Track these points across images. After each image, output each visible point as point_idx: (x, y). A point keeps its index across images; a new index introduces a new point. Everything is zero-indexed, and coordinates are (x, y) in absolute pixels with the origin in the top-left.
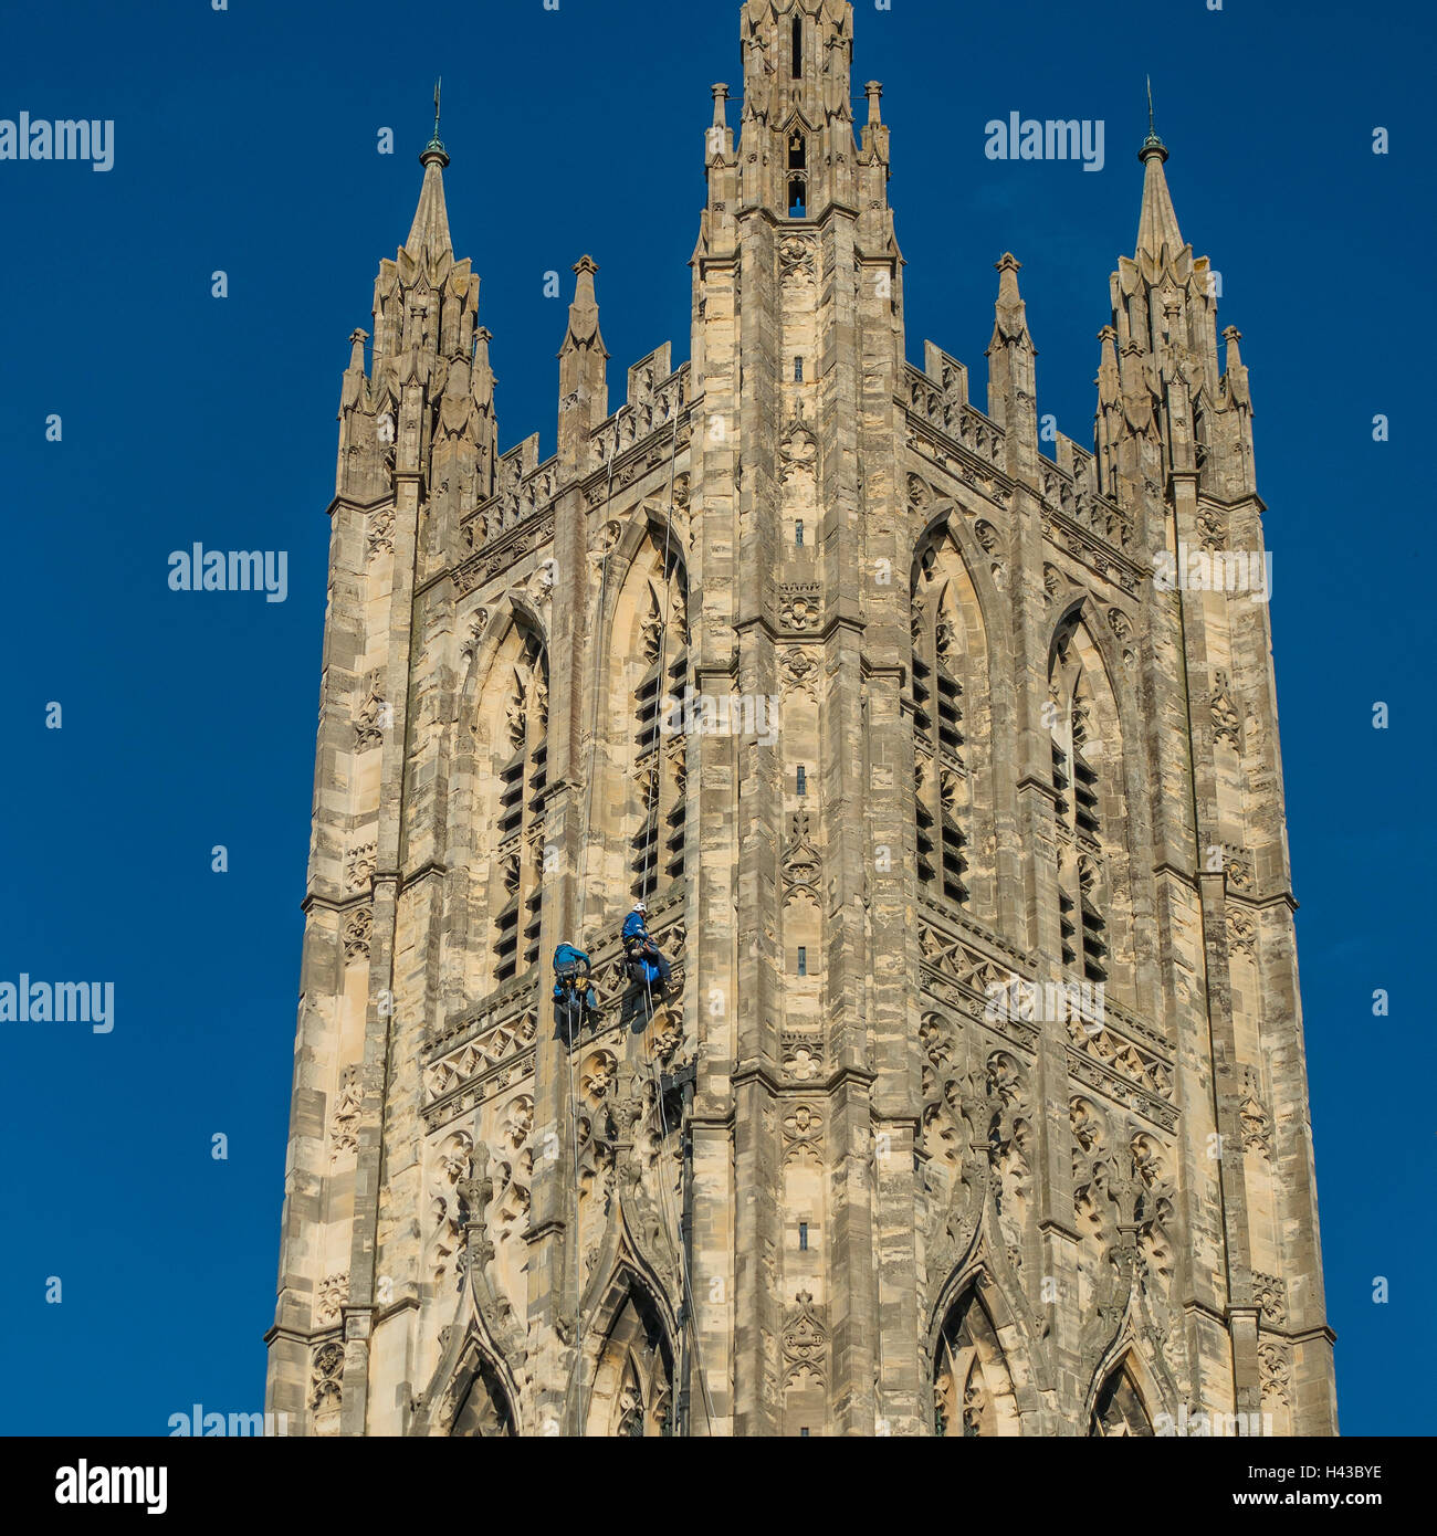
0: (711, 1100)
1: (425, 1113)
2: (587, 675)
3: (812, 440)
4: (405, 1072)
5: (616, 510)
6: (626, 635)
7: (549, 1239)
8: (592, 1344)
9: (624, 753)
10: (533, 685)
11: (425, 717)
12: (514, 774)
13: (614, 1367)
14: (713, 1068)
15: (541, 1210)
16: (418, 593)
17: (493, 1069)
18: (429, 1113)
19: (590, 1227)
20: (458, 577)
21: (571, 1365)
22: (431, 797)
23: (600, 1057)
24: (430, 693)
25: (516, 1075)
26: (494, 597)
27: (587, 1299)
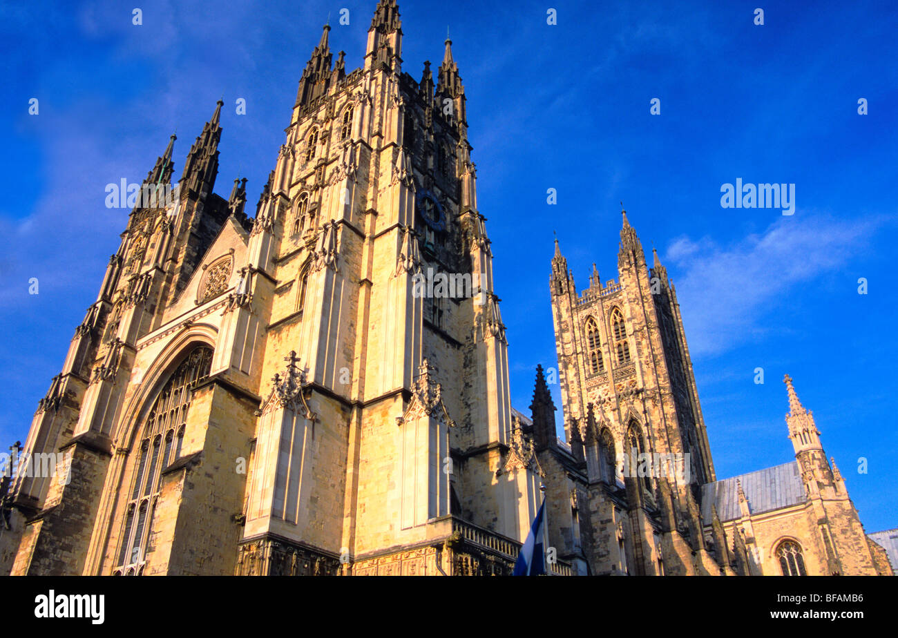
0: (648, 395)
1: (587, 389)
2: (607, 327)
3: (646, 299)
4: (583, 383)
5: (608, 303)
6: (612, 323)
7: (617, 411)
8: (626, 427)
9: (614, 339)
10: (592, 327)
11: (575, 330)
12: (591, 339)
13: (630, 430)
14: (647, 390)
15: (614, 406)
16: (572, 309)
17: (600, 385)
18: (589, 390)
19: (624, 410)
20: (578, 309)
21: (624, 429)
22: (579, 342)
23: (620, 385)
24: (576, 325)
25: (605, 385)
26: (585, 313)
27: (626, 420)
